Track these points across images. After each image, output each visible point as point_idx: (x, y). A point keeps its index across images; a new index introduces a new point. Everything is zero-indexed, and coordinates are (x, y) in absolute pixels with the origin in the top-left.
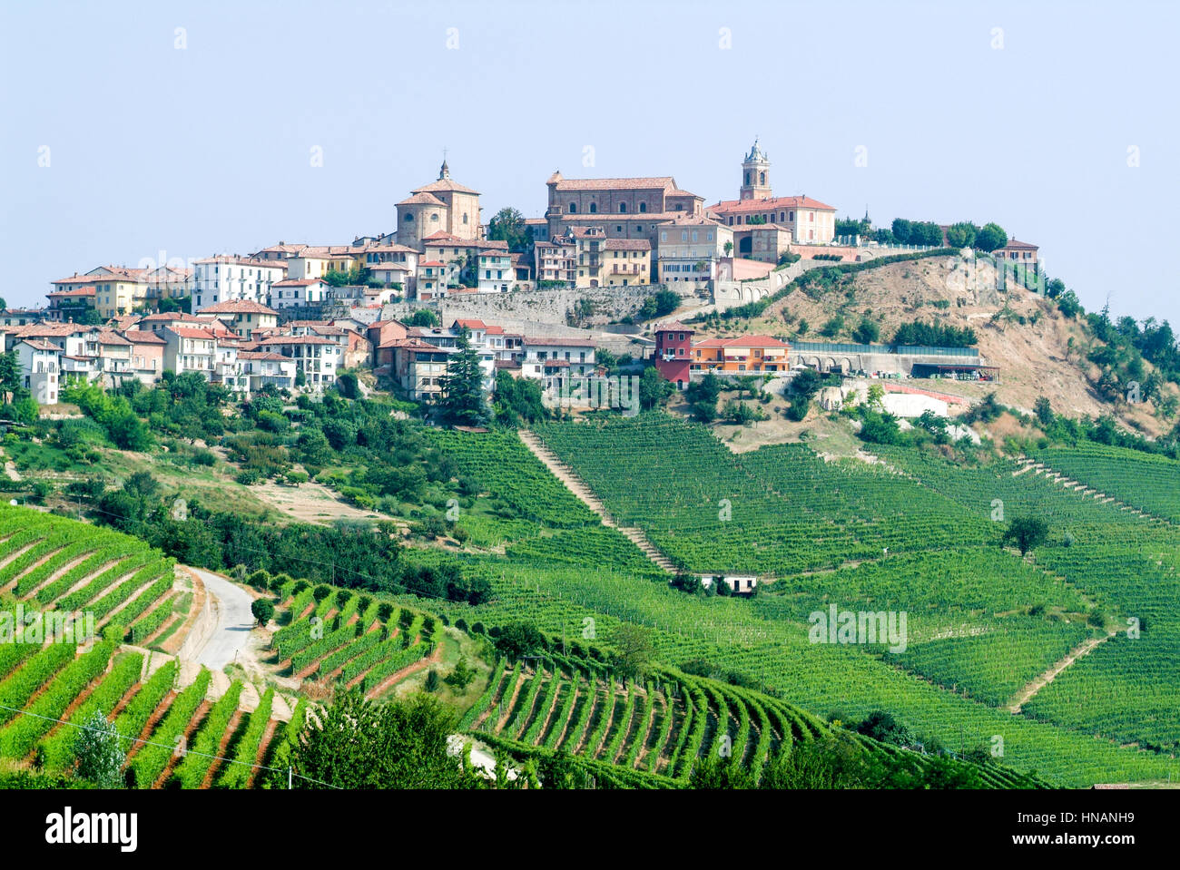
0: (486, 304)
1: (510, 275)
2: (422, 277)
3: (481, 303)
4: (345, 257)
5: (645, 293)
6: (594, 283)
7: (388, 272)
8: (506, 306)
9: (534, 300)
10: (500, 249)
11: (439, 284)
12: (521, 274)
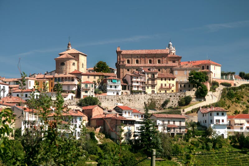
0: (112, 100)
1: (120, 88)
2: (84, 88)
3: (110, 100)
4: (45, 79)
5: (177, 96)
6: (153, 92)
7: (69, 85)
8: (120, 101)
9: (131, 99)
10: (114, 77)
11: (91, 92)
12: (124, 88)
